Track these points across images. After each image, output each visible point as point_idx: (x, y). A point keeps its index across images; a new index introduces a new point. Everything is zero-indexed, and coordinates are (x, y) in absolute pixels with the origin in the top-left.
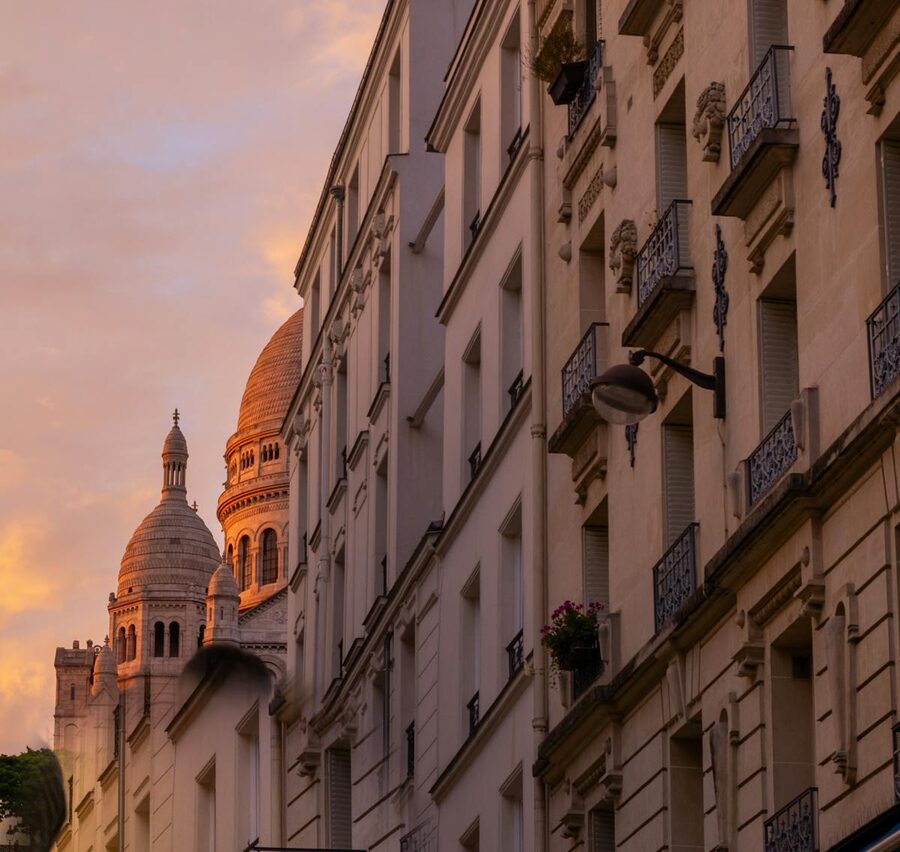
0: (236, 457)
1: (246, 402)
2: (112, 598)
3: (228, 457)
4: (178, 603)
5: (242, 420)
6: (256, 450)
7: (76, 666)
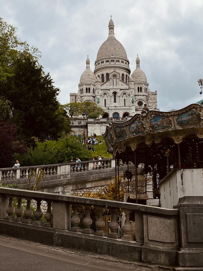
0: (97, 63)
1: (98, 55)
2: (79, 84)
3: (95, 63)
4: (90, 85)
5: (97, 58)
6: (100, 62)
7: (73, 96)
